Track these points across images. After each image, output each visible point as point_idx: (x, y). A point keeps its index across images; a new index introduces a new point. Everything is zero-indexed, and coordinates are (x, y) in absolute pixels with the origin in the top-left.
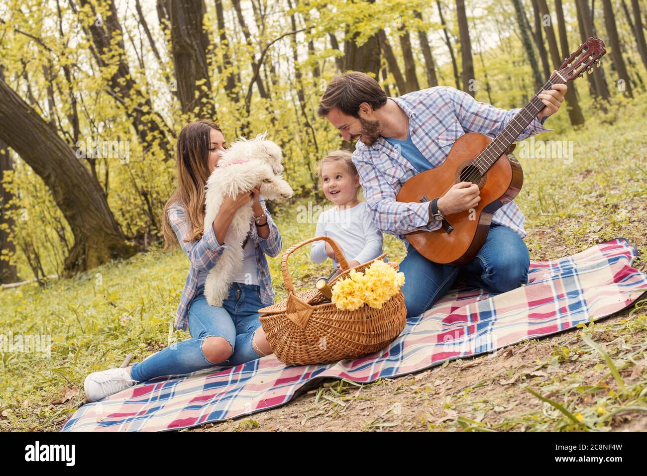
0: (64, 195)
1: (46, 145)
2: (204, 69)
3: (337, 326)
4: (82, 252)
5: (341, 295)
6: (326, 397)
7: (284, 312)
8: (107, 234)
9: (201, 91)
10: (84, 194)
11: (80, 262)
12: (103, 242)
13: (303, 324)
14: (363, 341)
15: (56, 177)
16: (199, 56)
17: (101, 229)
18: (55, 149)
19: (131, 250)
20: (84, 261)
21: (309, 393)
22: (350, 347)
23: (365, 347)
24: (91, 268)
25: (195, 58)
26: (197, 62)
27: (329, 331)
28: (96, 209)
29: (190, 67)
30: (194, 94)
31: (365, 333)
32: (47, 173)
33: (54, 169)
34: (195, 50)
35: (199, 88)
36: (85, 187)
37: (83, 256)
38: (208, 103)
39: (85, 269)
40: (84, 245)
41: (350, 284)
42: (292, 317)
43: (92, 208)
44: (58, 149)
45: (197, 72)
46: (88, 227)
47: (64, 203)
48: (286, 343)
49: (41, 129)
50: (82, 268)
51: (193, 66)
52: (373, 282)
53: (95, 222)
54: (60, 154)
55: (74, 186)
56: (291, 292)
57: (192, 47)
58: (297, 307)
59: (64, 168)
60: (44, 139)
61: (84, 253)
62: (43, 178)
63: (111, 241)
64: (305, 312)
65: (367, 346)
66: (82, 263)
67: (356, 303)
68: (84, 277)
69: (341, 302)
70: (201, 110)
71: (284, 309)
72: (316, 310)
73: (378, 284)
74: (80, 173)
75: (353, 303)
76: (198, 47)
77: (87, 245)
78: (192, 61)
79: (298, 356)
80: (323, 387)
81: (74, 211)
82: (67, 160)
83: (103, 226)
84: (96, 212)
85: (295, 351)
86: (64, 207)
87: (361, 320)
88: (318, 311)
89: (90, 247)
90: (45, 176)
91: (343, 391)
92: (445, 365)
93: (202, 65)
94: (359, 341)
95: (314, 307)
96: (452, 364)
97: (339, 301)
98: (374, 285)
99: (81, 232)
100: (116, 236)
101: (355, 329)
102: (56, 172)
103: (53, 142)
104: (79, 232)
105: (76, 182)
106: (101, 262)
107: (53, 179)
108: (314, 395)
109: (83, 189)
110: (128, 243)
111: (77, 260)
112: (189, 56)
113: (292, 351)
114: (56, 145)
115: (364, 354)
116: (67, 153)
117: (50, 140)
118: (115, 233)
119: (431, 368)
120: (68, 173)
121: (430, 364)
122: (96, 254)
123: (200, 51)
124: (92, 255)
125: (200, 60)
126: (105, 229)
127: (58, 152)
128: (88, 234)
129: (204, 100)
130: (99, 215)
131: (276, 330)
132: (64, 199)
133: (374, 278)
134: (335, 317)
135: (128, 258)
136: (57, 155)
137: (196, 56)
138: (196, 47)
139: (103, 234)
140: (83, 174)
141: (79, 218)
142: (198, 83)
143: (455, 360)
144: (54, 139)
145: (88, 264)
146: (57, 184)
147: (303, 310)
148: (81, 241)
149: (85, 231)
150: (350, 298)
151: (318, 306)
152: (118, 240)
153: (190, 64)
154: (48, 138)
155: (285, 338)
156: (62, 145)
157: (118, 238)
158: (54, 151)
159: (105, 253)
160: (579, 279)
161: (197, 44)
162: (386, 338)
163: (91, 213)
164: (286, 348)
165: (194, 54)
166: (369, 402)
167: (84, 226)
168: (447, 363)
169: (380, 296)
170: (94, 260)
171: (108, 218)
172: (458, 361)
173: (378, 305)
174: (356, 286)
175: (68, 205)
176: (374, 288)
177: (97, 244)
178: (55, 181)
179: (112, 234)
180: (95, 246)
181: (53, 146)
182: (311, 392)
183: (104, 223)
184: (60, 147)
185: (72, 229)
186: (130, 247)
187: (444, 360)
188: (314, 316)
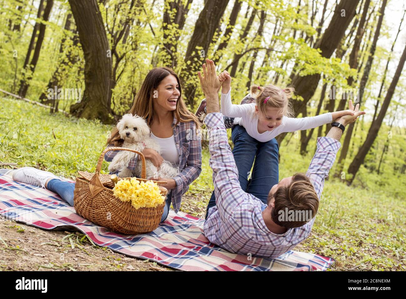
0: (90, 69)
1: (96, 36)
2: (208, 43)
3: (111, 206)
4: (83, 106)
5: (119, 188)
6: (70, 239)
7: (89, 181)
8: (102, 104)
9: (197, 53)
10: (101, 75)
11: (79, 111)
12: (97, 107)
13: (94, 194)
14: (120, 223)
15: (92, 57)
16: (209, 34)
17: (100, 99)
18: (100, 41)
19: (110, 121)
20: (81, 112)
21: (65, 232)
22: (112, 222)
23: (120, 228)
24: (82, 118)
25: (206, 33)
26: (206, 36)
27: (106, 206)
28: (104, 87)
29: (200, 37)
30: (192, 53)
31: (124, 219)
32: (88, 52)
33: (93, 52)
34: (209, 29)
35: (197, 51)
36: (105, 71)
37: (82, 109)
38: (197, 62)
39: (79, 117)
40: (86, 103)
41: (128, 185)
42: (91, 187)
43: (102, 85)
44: (102, 42)
45: (203, 42)
46: (94, 94)
47: (88, 73)
48: (81, 200)
49: (98, 26)
50: (77, 115)
51: (203, 37)
52: (140, 191)
53: (99, 94)
54: (101, 45)
55: (99, 67)
56: (97, 172)
57: (208, 26)
58: (96, 183)
59: (99, 55)
60: (97, 32)
61: (83, 108)
62: (85, 54)
63: (101, 109)
64: (99, 188)
65: (121, 227)
66: (79, 113)
67: (125, 198)
68: (75, 121)
69: (117, 193)
70: (191, 64)
71: (90, 180)
72: (105, 190)
73: (143, 194)
74: (106, 62)
75: (123, 196)
76: (212, 28)
77: (87, 104)
78: (203, 34)
79: (84, 211)
80: (75, 233)
81: (91, 81)
82: (103, 51)
83: (102, 99)
84: (103, 89)
85: (83, 207)
86: (87, 76)
87: (125, 210)
88: (105, 192)
89: (88, 106)
90: (86, 53)
91: (83, 242)
92: (145, 261)
93: (208, 39)
94: (118, 222)
95: (105, 188)
96: (150, 263)
97: (116, 192)
98: (140, 193)
99: (88, 95)
100: (106, 108)
101: (119, 214)
102: (93, 54)
103: (101, 36)
104: (87, 94)
105: (101, 65)
106: (89, 118)
107: (89, 57)
108: (67, 234)
109: (102, 72)
110: (110, 115)
111: (77, 109)
112: (204, 31)
113: (82, 207)
114: (101, 39)
115: (118, 231)
116: (105, 47)
117: (100, 35)
118: (107, 106)
119: (138, 259)
120: (99, 58)
121: (138, 256)
122: (89, 112)
123: (211, 31)
124: (87, 111)
125: (209, 36)
126: (102, 101)
127: (100, 44)
128: (92, 98)
129: (196, 59)
130: (103, 91)
131: (80, 189)
132: (90, 72)
133: (142, 189)
134: (112, 200)
135: (105, 124)
136: (99, 45)
137: (207, 33)
138: (210, 27)
139: (100, 103)
140: (107, 63)
141: (91, 87)
142: (197, 48)
143: (153, 262)
144: (103, 35)
145: (82, 115)
146: (90, 61)
147: (98, 186)
148: (86, 100)
149: (91, 96)
150: (123, 192)
151: (107, 189)
152: (106, 111)
153: (201, 35)
154: (99, 33)
155: (82, 196)
156: (105, 41)
157: (107, 110)
158: (98, 42)
159: (95, 113)
160: (273, 264)
161: (212, 26)
162: (136, 230)
163: (99, 88)
164: (80, 203)
165: (207, 31)
166: (86, 255)
167: (91, 92)
168: (147, 261)
169: (140, 201)
170: (87, 114)
171: (108, 96)
172: (154, 263)
173: (137, 206)
174: (131, 187)
175: (89, 76)
176: (139, 195)
177: (93, 106)
178: (90, 59)
179: (105, 106)
180: (91, 107)
181: (99, 39)
182: (67, 232)
183: (104, 97)
184: (103, 42)
185: (85, 91)
186: (110, 118)
187: (147, 258)
188: (102, 193)
